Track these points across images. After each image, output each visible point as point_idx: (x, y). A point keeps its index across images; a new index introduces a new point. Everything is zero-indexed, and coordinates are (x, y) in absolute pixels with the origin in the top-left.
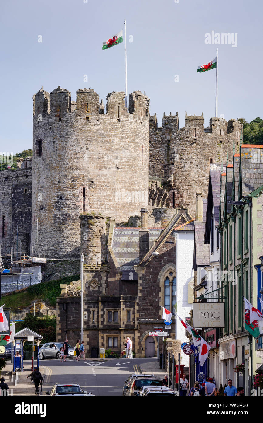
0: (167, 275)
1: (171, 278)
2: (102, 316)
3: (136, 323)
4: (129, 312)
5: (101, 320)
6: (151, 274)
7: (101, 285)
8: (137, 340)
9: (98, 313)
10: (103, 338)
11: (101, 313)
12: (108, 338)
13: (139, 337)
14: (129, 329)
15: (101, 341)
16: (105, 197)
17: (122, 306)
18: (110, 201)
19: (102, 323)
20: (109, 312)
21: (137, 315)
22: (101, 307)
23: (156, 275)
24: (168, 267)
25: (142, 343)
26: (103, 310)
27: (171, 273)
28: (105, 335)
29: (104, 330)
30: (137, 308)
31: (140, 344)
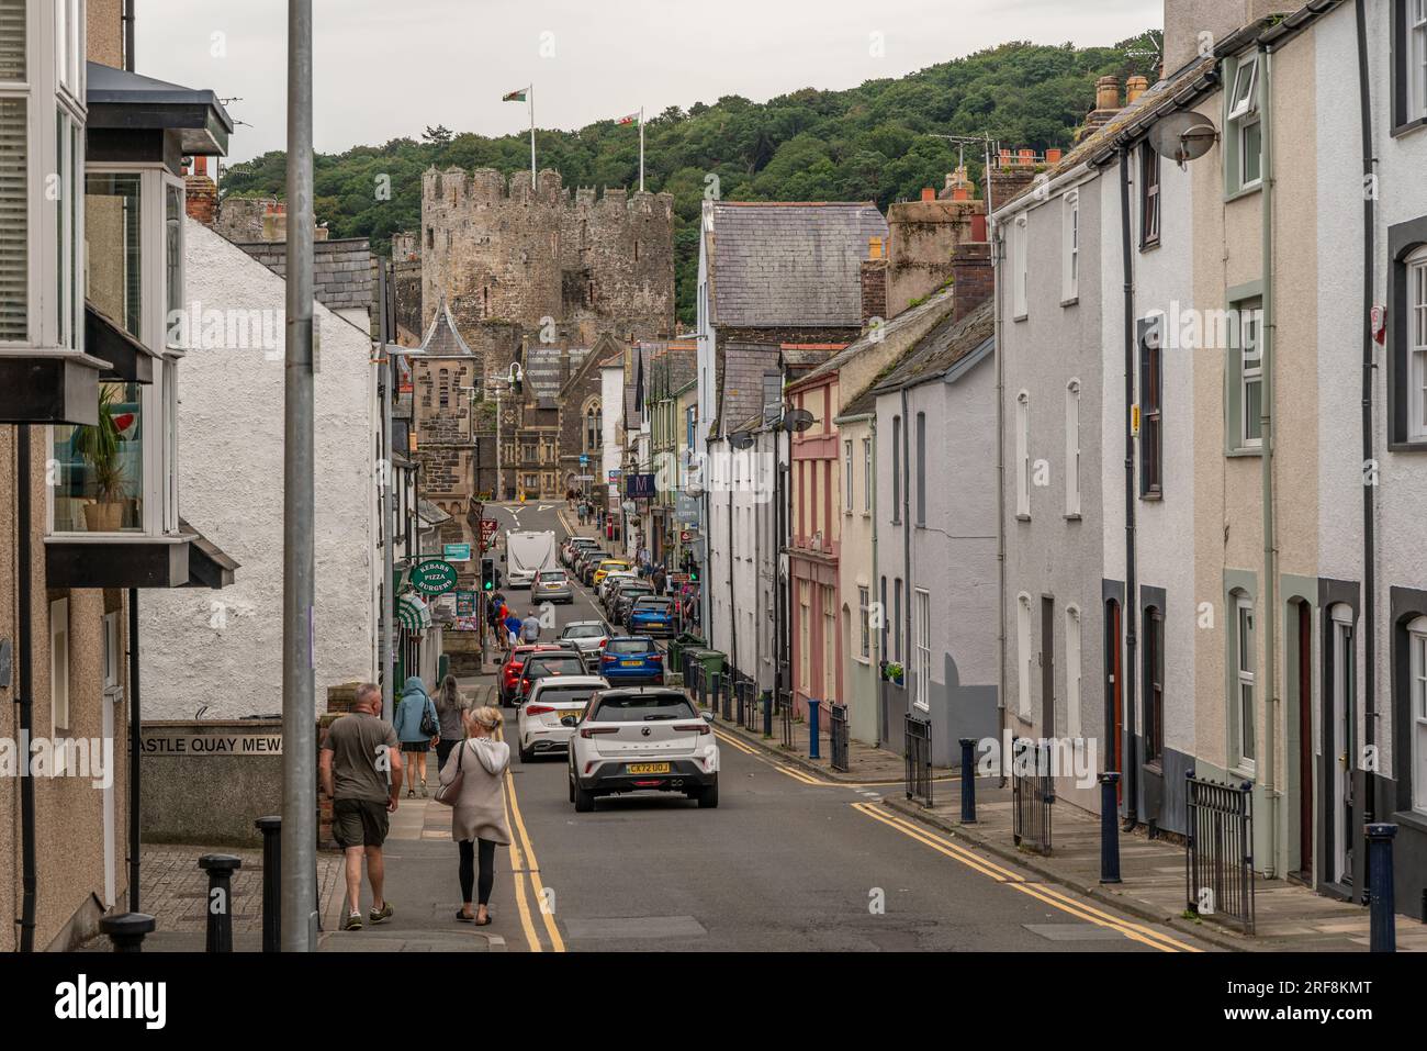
0: (591, 406)
1: (595, 410)
2: (519, 453)
3: (557, 460)
4: (549, 447)
5: (517, 457)
6: (573, 405)
7: (517, 417)
8: (558, 479)
9: (514, 449)
10: (520, 477)
11: (517, 449)
12: (526, 476)
13: (560, 476)
14: (550, 467)
15: (518, 480)
16: (511, 299)
17: (542, 441)
18: (517, 303)
19: (519, 461)
20: (527, 448)
21: (558, 452)
22: (517, 442)
23: (578, 406)
24: (592, 398)
25: (564, 482)
26: (519, 446)
27: (595, 405)
28: (522, 474)
29: (521, 469)
30: (558, 443)
31: (561, 483)
